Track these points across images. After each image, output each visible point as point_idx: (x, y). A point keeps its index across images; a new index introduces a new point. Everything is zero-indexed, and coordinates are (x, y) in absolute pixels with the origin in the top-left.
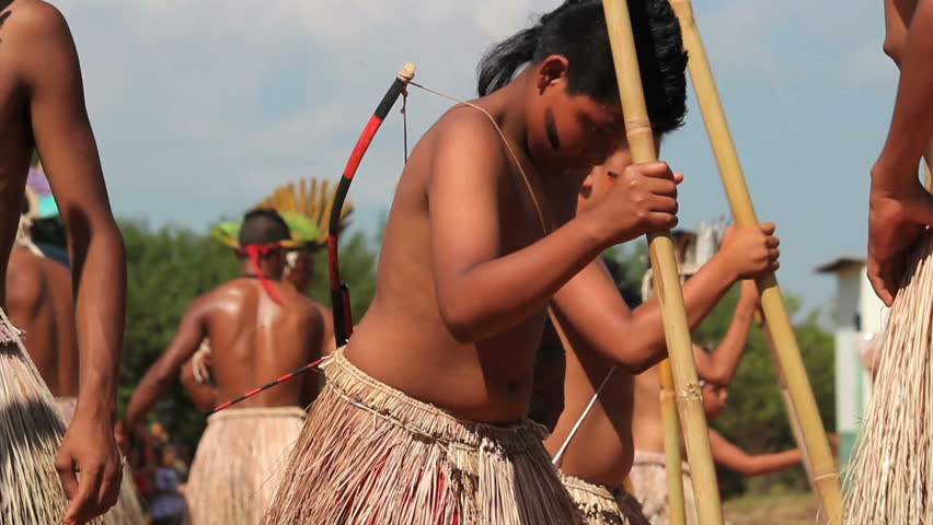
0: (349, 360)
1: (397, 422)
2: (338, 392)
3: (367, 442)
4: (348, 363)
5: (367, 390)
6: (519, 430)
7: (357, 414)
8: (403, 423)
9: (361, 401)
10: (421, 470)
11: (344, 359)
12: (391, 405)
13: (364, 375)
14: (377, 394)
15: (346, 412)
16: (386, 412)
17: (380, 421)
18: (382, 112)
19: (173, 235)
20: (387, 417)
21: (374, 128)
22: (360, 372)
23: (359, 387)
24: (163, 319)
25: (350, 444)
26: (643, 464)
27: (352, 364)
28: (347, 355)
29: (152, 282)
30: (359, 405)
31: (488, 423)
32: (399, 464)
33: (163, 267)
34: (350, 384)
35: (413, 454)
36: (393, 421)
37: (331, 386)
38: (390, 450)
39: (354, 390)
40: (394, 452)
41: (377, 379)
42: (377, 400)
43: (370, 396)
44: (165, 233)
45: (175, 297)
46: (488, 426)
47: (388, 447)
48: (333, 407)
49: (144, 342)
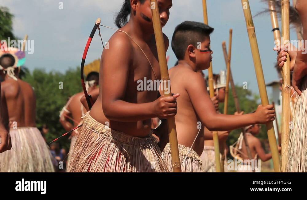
0: (91, 116)
1: (106, 137)
2: (87, 126)
3: (96, 143)
4: (90, 117)
5: (96, 126)
6: (147, 139)
7: (93, 134)
8: (108, 137)
9: (94, 130)
10: (113, 152)
11: (89, 115)
12: (104, 131)
13: (96, 121)
14: (100, 127)
15: (89, 133)
16: (102, 133)
17: (101, 136)
18: (92, 36)
19: (54, 74)
20: (102, 135)
21: (90, 41)
22: (94, 120)
23: (94, 125)
24: (51, 101)
25: (90, 144)
26: (207, 150)
27: (92, 117)
28: (90, 114)
29: (47, 89)
30: (94, 131)
31: (137, 137)
32: (106, 150)
33: (51, 84)
34: (91, 124)
35: (111, 147)
36: (104, 136)
37: (85, 124)
38: (103, 146)
39: (92, 126)
40: (105, 146)
41: (99, 122)
42: (100, 129)
43: (97, 128)
44: (51, 73)
45: (54, 94)
46: (137, 138)
47: (103, 145)
48: (86, 131)
49: (44, 109)
